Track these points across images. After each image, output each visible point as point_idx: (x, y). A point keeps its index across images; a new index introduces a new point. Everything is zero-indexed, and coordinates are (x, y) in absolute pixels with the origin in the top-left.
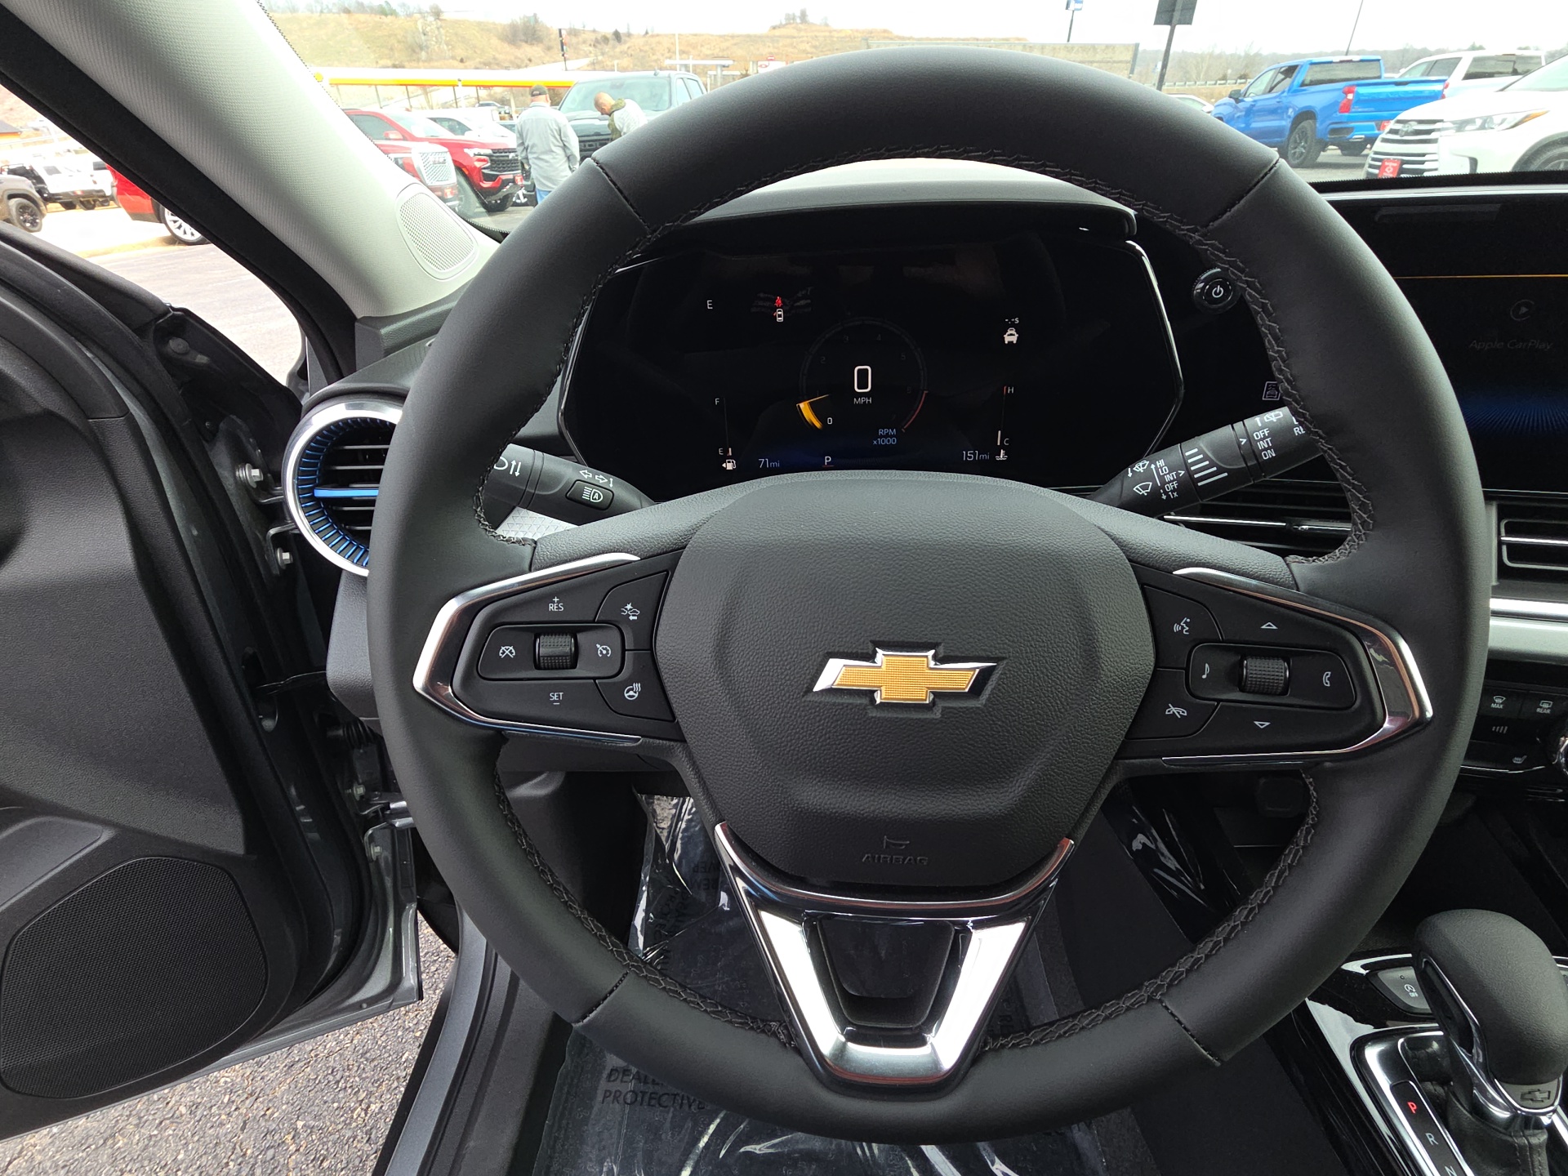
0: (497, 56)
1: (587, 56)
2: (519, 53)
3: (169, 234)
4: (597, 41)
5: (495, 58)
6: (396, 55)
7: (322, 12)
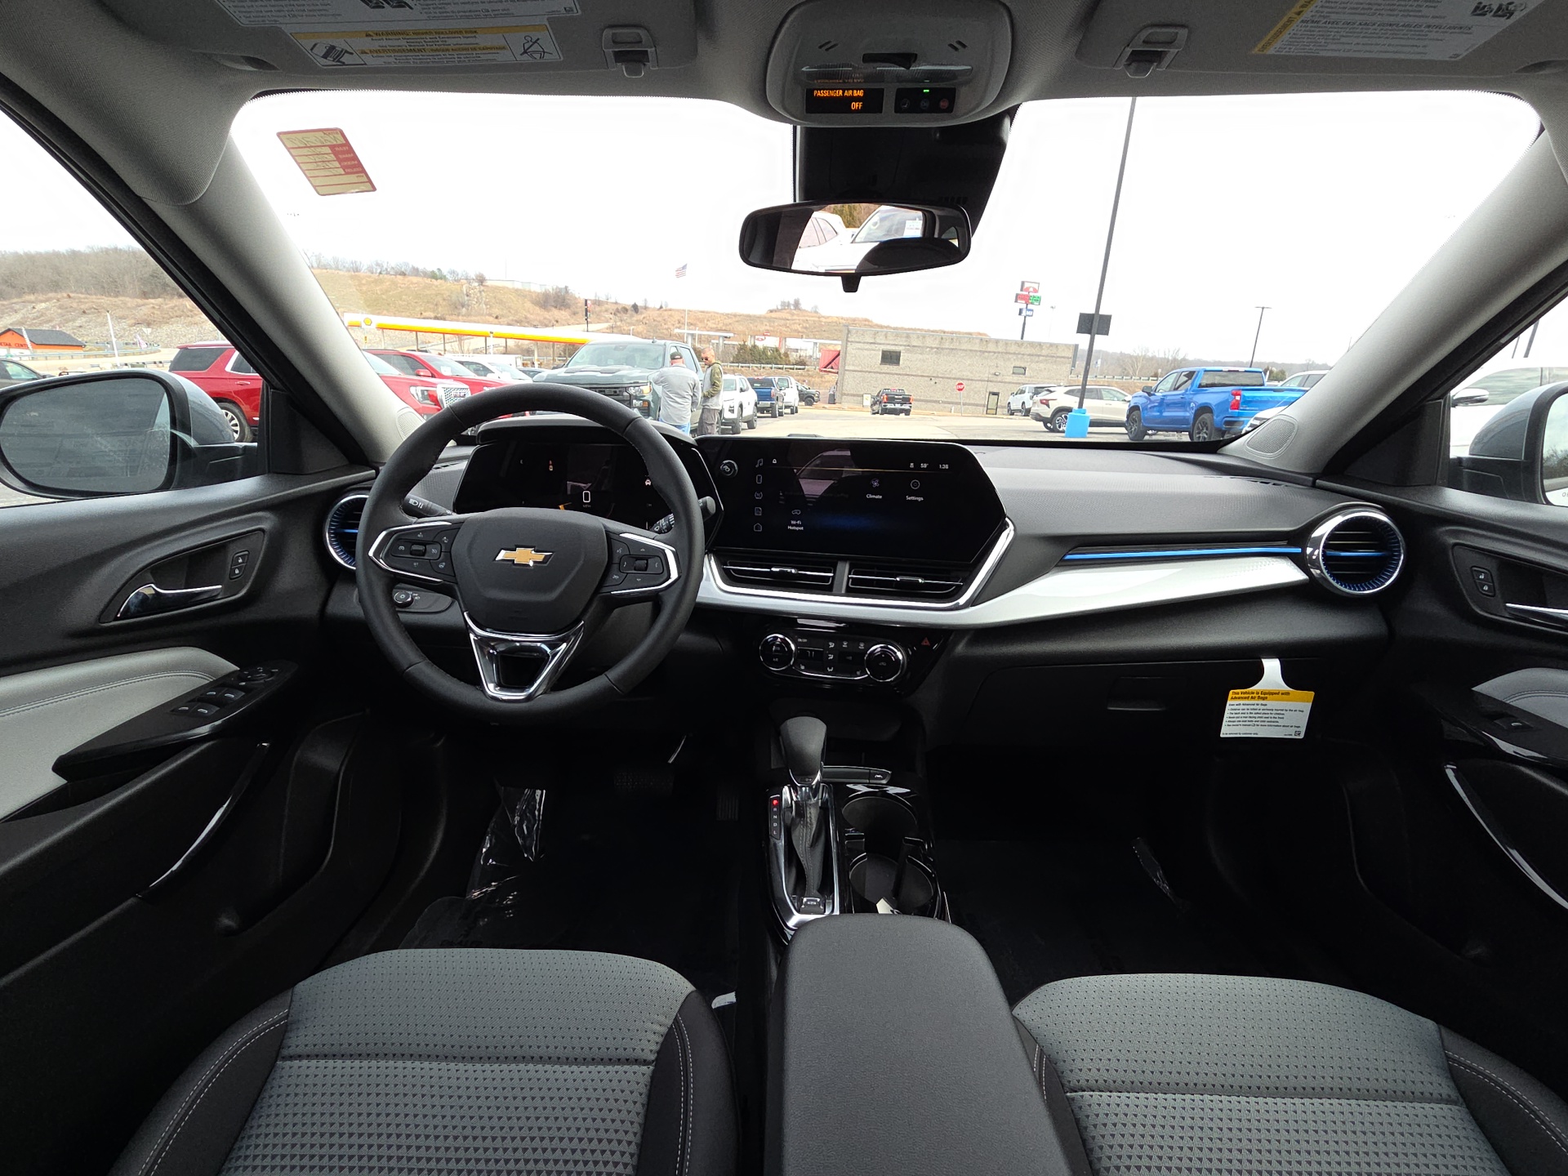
0: (528, 316)
1: (607, 322)
2: (547, 315)
4: (618, 310)
5: (526, 318)
6: (440, 309)
7: (380, 273)
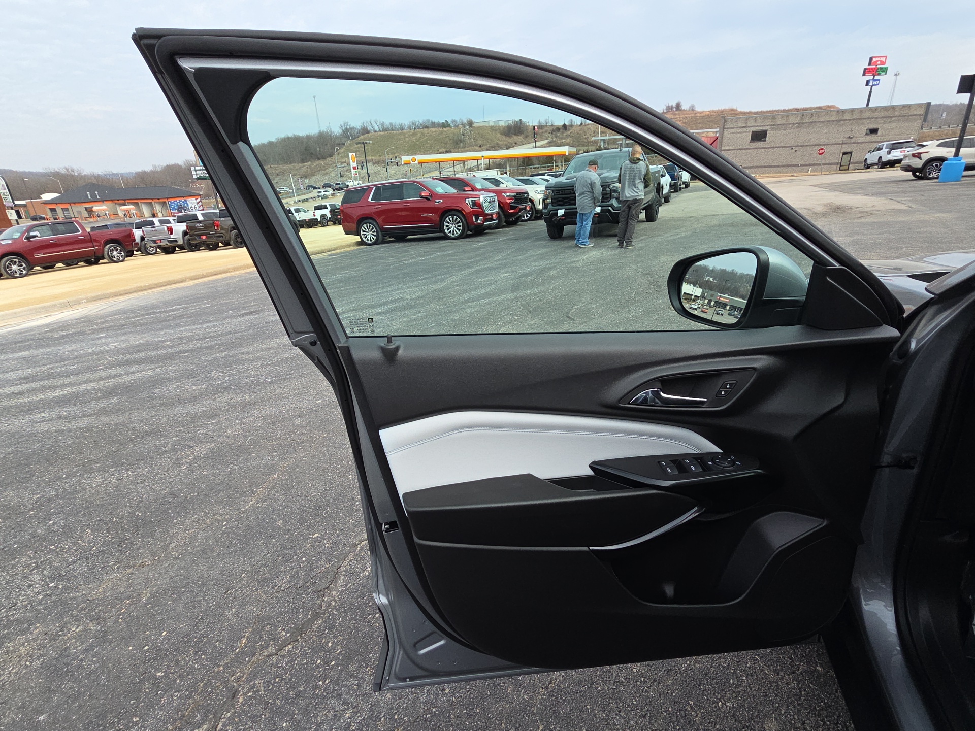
0: (499, 142)
1: (547, 139)
2: (510, 140)
3: (360, 240)
4: (553, 130)
5: (497, 144)
6: (448, 146)
7: (415, 129)
